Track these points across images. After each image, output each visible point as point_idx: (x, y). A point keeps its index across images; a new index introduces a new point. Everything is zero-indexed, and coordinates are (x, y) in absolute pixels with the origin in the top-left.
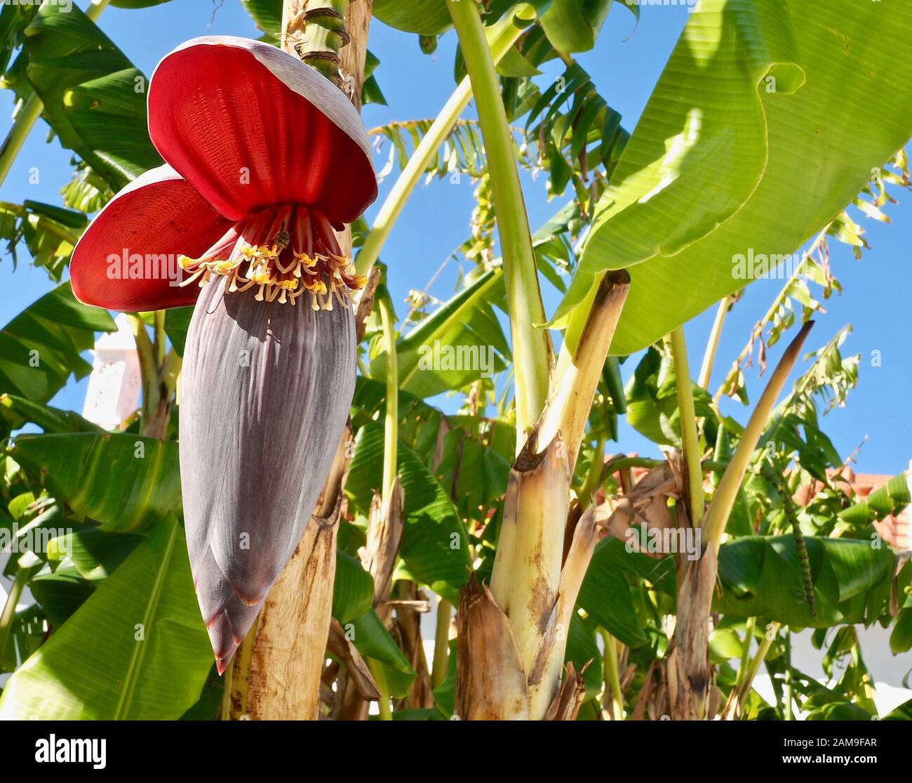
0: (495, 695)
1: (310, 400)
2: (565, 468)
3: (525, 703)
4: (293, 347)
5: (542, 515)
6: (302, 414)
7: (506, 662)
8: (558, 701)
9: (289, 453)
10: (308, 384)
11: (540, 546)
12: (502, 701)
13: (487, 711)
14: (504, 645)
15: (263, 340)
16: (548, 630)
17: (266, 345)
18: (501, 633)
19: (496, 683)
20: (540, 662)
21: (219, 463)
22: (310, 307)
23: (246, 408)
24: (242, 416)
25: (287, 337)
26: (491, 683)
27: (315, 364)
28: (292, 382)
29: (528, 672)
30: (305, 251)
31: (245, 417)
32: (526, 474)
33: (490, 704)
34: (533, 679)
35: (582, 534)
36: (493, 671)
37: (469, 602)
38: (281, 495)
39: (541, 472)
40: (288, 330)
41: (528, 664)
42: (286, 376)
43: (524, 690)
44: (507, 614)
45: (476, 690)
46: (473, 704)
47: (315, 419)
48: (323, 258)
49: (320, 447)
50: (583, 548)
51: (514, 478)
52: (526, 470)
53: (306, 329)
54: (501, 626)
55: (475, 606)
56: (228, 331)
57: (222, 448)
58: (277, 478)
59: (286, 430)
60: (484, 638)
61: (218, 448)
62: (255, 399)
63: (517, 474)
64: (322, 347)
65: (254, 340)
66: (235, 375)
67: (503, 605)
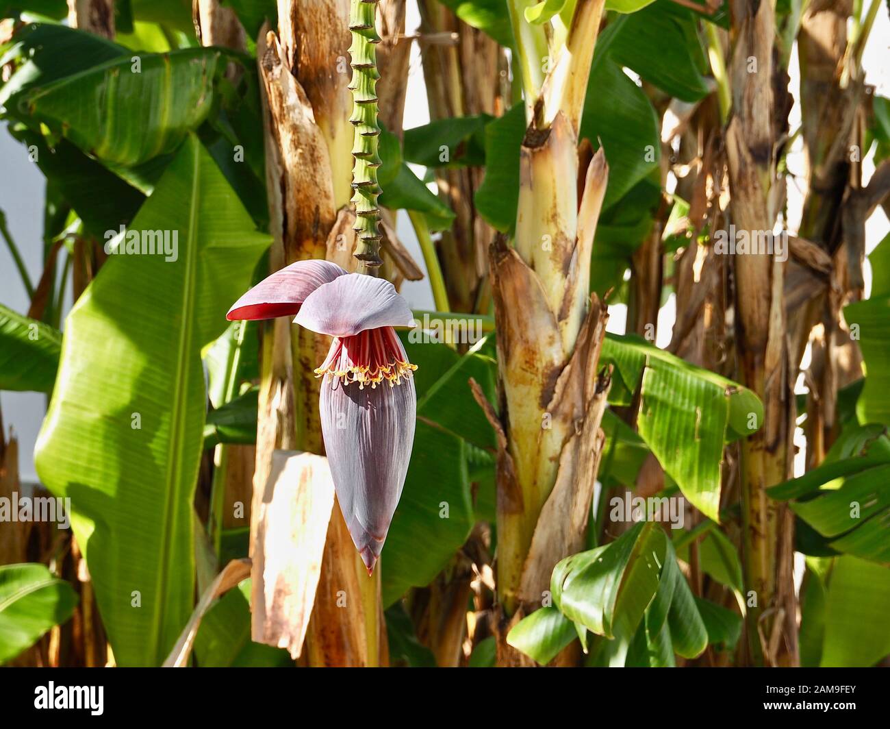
0: (530, 335)
1: (396, 433)
2: (570, 135)
3: (557, 337)
4: (383, 408)
5: (554, 181)
6: (393, 443)
7: (536, 306)
8: (586, 327)
9: (389, 464)
10: (394, 425)
11: (555, 206)
12: (537, 339)
13: (525, 349)
14: (533, 293)
15: (367, 409)
16: (571, 272)
17: (369, 411)
18: (529, 282)
19: (530, 325)
20: (567, 301)
21: (354, 475)
22: (389, 385)
23: (364, 446)
24: (362, 451)
25: (379, 403)
26: (526, 325)
27: (395, 413)
28: (385, 428)
29: (557, 312)
30: (383, 364)
31: (364, 452)
32: (536, 150)
33: (527, 342)
34: (563, 315)
35: (593, 176)
36: (526, 314)
37: (499, 260)
38: (388, 485)
39: (549, 147)
40: (379, 400)
41: (556, 304)
42: (382, 425)
43: (556, 326)
44: (533, 267)
45: (513, 331)
46: (513, 343)
47: (400, 442)
48: (393, 365)
49: (405, 454)
50: (596, 187)
51: (525, 154)
52: (535, 146)
53: (388, 396)
54: (528, 277)
55: (504, 263)
56: (347, 404)
57: (354, 468)
58: (385, 479)
59: (386, 453)
60: (515, 290)
61: (352, 468)
62: (368, 441)
63: (527, 150)
64: (397, 403)
65: (362, 408)
66: (355, 429)
67: (529, 260)
